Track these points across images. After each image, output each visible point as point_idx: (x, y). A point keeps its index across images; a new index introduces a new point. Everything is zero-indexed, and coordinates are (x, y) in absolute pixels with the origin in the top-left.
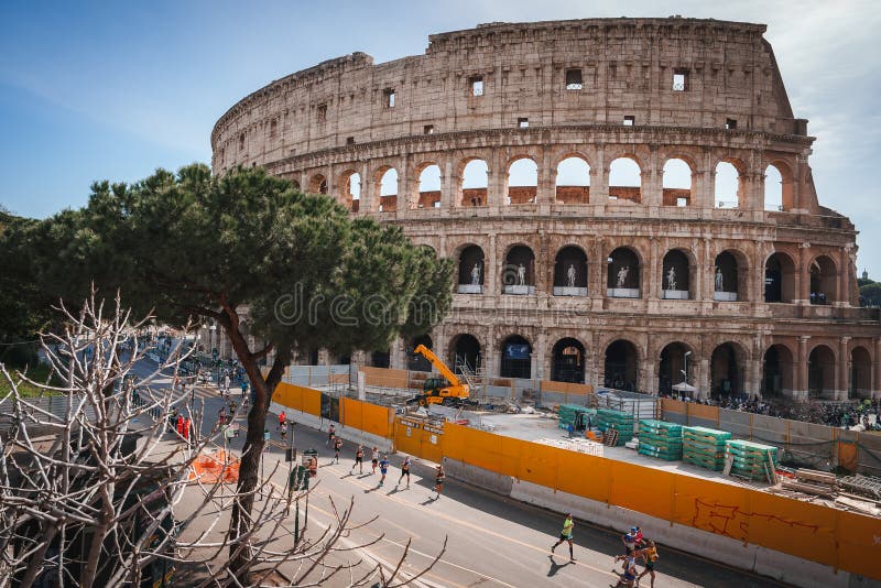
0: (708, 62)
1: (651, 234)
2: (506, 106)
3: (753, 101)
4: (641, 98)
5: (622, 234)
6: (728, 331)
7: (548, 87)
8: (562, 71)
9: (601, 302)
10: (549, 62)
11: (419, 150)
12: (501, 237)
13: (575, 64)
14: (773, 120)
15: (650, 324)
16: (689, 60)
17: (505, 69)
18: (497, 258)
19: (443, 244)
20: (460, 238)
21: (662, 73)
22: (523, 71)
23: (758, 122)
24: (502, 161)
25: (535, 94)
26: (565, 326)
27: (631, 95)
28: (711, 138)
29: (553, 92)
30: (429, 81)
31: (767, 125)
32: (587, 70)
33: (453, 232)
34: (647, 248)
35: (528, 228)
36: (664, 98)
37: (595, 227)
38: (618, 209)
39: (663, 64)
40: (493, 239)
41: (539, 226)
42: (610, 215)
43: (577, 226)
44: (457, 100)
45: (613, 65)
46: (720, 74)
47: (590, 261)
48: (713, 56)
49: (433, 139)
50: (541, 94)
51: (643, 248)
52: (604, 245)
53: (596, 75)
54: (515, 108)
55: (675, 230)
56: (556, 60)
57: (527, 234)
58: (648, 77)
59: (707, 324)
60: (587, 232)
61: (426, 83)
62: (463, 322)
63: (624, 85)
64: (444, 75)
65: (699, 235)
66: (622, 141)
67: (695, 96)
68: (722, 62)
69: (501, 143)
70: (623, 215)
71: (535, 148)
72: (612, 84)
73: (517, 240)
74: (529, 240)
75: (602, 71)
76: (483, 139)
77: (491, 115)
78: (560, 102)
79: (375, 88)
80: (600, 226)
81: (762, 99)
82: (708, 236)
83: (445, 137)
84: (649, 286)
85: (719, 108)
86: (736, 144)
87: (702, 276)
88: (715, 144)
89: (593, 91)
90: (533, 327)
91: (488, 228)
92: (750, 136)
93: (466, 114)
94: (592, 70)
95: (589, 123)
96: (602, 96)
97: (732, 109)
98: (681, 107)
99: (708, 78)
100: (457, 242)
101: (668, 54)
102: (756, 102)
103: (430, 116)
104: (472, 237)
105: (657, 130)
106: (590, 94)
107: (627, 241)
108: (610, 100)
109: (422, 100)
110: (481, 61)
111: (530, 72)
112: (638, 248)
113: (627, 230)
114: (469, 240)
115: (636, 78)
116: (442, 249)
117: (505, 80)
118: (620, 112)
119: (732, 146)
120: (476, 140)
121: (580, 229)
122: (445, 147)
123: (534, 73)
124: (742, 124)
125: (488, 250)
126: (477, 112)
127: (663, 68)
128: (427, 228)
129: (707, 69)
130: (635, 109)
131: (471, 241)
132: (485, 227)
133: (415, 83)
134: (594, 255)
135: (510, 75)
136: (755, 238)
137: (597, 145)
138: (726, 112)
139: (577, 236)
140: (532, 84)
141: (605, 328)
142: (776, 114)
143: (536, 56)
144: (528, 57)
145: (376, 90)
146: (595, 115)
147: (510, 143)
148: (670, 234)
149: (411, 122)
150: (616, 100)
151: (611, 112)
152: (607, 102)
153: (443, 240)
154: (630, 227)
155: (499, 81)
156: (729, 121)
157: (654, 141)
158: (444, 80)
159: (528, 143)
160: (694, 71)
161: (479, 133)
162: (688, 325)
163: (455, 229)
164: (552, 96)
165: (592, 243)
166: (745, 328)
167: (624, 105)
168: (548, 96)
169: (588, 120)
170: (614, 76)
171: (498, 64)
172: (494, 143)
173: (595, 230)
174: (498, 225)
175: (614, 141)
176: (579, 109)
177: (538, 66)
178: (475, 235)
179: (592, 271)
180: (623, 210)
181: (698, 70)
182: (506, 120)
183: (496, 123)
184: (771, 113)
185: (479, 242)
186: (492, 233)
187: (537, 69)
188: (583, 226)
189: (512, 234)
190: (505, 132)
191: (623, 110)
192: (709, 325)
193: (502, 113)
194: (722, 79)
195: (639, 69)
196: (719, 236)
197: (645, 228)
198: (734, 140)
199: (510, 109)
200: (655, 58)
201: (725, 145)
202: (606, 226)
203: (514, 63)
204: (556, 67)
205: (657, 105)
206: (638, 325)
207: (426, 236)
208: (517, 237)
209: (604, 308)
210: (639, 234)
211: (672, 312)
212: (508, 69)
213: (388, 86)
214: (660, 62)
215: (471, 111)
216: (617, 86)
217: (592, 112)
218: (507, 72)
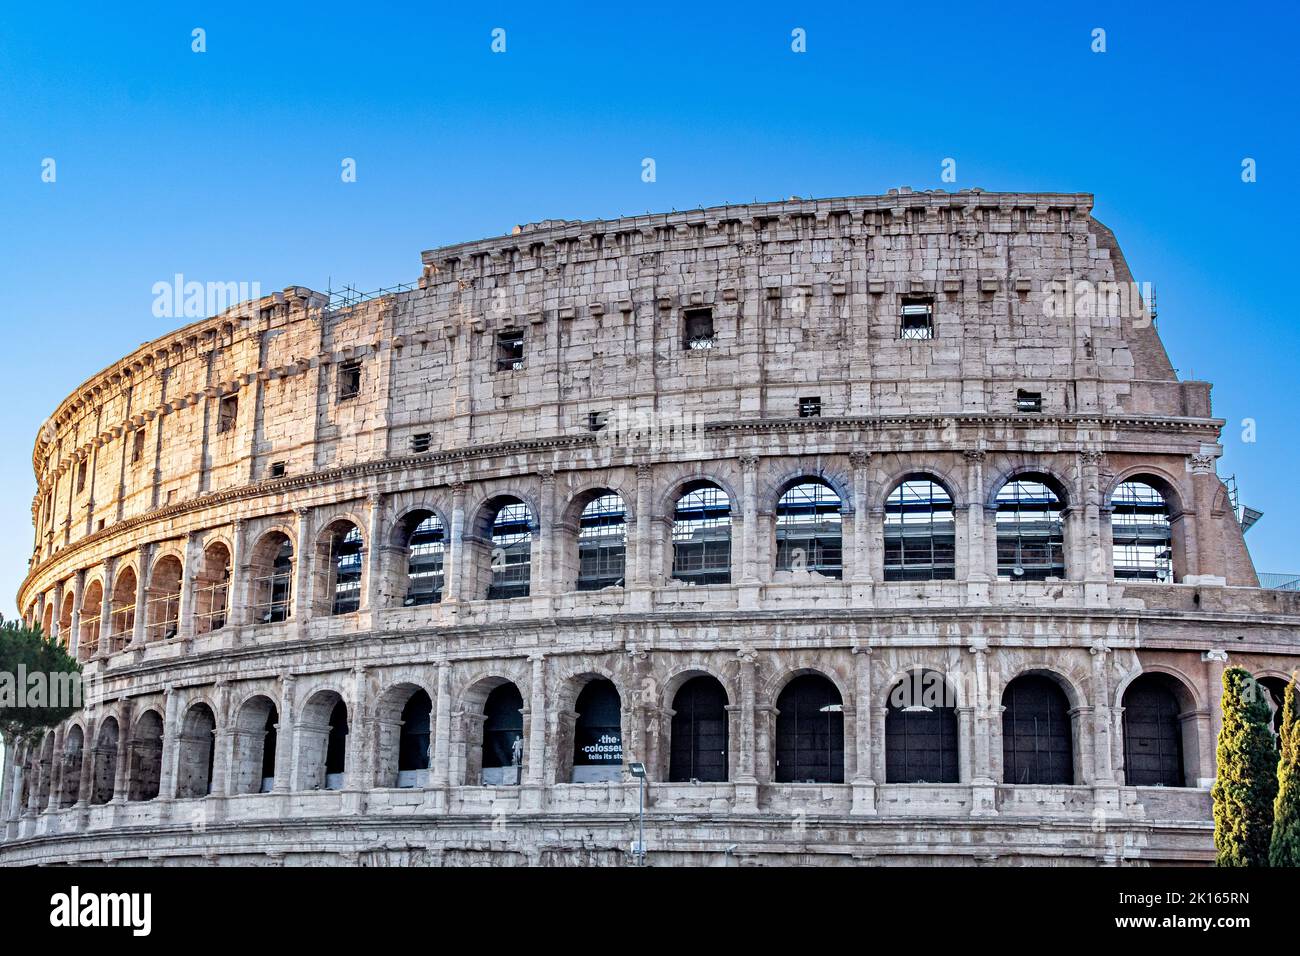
0: (971, 278)
1: (855, 643)
2: (567, 390)
3: (1074, 350)
4: (832, 359)
5: (793, 644)
6: (1035, 851)
7: (646, 347)
8: (674, 313)
9: (752, 792)
10: (648, 296)
11: (402, 486)
12: (555, 661)
13: (697, 299)
14: (1126, 389)
15: (859, 838)
16: (929, 275)
17: (564, 315)
18: (547, 705)
19: (441, 682)
20: (476, 667)
21: (875, 306)
22: (598, 316)
23: (1087, 394)
24: (559, 502)
25: (622, 361)
26: (680, 847)
27: (811, 354)
28: (981, 434)
29: (656, 357)
30: (424, 343)
31: (1110, 399)
32: (723, 310)
33: (461, 656)
34: (849, 674)
35: (605, 639)
36: (879, 358)
37: (737, 632)
38: (789, 592)
39: (874, 289)
40: (537, 666)
41: (626, 634)
42: (771, 605)
43: (701, 632)
44: (477, 380)
45: (775, 296)
46: (1000, 301)
47: (732, 704)
48: (984, 264)
49: (427, 464)
50: (633, 362)
51: (841, 673)
52: (757, 670)
53: (740, 318)
54: (585, 393)
55: (905, 632)
56: (661, 292)
57: (603, 653)
58: (845, 314)
59: (986, 834)
60: (723, 645)
61: (418, 348)
62: (478, 846)
63: (797, 336)
64: (451, 332)
65: (957, 641)
66: (793, 451)
67: (947, 348)
68: (1003, 276)
69: (556, 466)
70: (799, 605)
71: (621, 472)
72: (774, 334)
73: (586, 666)
74: (610, 666)
75: (751, 309)
76: (522, 459)
77: (537, 409)
78: (669, 376)
79: (324, 359)
80: (746, 631)
81: (1097, 343)
82: (979, 642)
83: (450, 458)
84: (855, 756)
85: (1000, 370)
86: (1035, 443)
87: (972, 731)
88: (991, 447)
89: (734, 351)
90: (616, 850)
91: (528, 644)
92: (1068, 424)
93: (491, 408)
94: (731, 309)
95: (729, 418)
96: (752, 360)
97: (1028, 371)
98: (916, 374)
99: (973, 309)
100: (471, 674)
101: (887, 266)
102: (1082, 353)
103: (426, 416)
104: (498, 664)
105: (863, 424)
106: (730, 357)
107: (808, 659)
108: (770, 367)
109: (410, 382)
110: (520, 301)
111: (612, 320)
112: (831, 674)
113: (803, 636)
114: (493, 670)
115: (822, 320)
116: (440, 691)
117: (565, 338)
118: (791, 392)
119: (1029, 447)
120: (509, 461)
121: (706, 637)
122: (451, 479)
123: (620, 320)
124: (1053, 401)
125: (529, 689)
126: (514, 403)
127: (877, 295)
128: (412, 648)
129: (971, 293)
130: (819, 383)
131: (498, 674)
132: (521, 641)
133: (399, 347)
134: (738, 692)
135: (575, 326)
136: (1087, 643)
137: (741, 461)
138: (1015, 378)
139: (702, 651)
140: (616, 341)
141: (761, 848)
142: (1130, 375)
143: (624, 285)
144: (608, 288)
145: (327, 365)
146: (738, 399)
147: (573, 465)
148: (895, 642)
149: (390, 429)
150: (783, 367)
151: (771, 393)
152: (764, 373)
153: (443, 671)
154: (809, 630)
155: (553, 340)
156: (1022, 395)
157: (857, 448)
158: (452, 339)
159: (605, 463)
160: (942, 297)
161: (512, 449)
162: (944, 837)
163: (464, 648)
164: (655, 366)
165: (736, 667)
166: (1076, 844)
167: (798, 376)
168: (646, 365)
169: (727, 411)
170: (777, 318)
171: (552, 305)
172: (541, 467)
173: (736, 636)
174: (546, 637)
175: (776, 451)
176: (710, 390)
177: (626, 307)
178: (505, 658)
179: (737, 726)
180: (799, 593)
181: (950, 293)
182: (567, 420)
183: (546, 426)
184: (1119, 374)
185: (513, 673)
186: (537, 654)
187: (626, 312)
188: (714, 632)
189: (576, 654)
190: (563, 443)
191: (796, 386)
192: (989, 837)
193: (560, 405)
194: (1004, 310)
195: (828, 301)
196: (1003, 642)
197: (841, 630)
198: (1033, 435)
199: (574, 396)
200: (860, 276)
201: (1012, 446)
202: (759, 630)
203: (581, 302)
204: (662, 306)
205: (866, 374)
206: (832, 840)
207: (411, 665)
208: (586, 660)
209: (760, 805)
210: (828, 643)
211: (909, 810)
212: (569, 314)
213: (350, 355)
214: (868, 284)
215: (500, 402)
216: (783, 338)
217: (732, 394)
218: (569, 319)
